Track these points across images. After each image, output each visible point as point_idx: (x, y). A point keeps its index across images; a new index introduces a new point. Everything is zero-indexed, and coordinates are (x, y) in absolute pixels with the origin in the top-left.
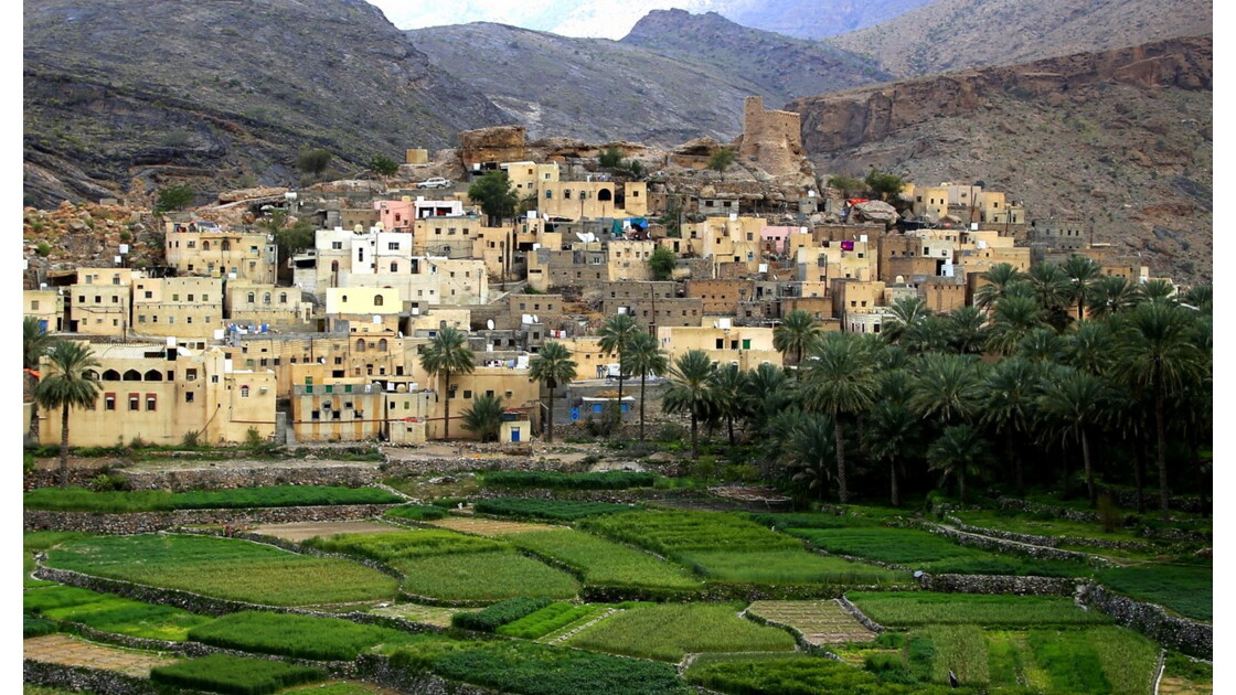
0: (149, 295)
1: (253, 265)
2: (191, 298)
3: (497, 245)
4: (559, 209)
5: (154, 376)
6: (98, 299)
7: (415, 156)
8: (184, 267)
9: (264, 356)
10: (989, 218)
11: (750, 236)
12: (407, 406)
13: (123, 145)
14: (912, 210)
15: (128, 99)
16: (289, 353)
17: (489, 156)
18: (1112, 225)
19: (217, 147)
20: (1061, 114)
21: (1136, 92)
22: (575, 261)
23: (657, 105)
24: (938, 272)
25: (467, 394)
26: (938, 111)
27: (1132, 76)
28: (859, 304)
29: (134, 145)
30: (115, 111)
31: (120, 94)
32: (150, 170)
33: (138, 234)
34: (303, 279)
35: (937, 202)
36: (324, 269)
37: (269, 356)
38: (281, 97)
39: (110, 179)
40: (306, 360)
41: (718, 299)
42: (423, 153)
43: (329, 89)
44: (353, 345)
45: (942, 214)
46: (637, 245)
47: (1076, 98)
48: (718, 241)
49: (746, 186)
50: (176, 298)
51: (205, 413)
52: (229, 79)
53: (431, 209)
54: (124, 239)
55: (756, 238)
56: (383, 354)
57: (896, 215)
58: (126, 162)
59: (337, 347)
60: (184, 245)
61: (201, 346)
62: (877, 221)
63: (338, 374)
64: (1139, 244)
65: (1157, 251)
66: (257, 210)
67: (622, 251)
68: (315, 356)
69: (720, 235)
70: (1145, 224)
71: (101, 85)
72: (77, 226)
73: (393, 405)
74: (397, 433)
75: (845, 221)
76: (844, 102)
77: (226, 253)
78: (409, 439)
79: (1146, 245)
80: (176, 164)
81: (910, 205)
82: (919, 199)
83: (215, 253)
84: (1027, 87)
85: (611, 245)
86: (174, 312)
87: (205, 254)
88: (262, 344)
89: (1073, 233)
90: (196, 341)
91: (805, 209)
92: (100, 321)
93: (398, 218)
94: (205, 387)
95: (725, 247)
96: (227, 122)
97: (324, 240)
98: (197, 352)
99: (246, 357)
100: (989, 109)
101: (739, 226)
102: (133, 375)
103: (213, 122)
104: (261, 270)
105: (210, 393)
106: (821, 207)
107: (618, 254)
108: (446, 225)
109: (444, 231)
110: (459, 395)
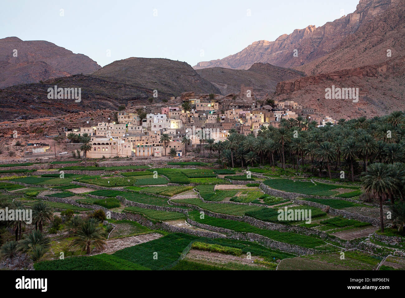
0: (111, 128)
1: (134, 121)
2: (120, 128)
3: (184, 116)
4: (200, 108)
5: (107, 144)
6: (101, 129)
7: (172, 99)
8: (121, 122)
9: (132, 140)
10: (294, 108)
11: (237, 113)
12: (158, 149)
13: (127, 96)
14: (276, 107)
15: (129, 87)
16: (137, 139)
17: (187, 98)
18: (348, 108)
19: (147, 96)
20: (339, 83)
21: (357, 78)
22: (200, 119)
23: (253, 84)
24: (276, 120)
25: (170, 147)
26: (310, 84)
27: (356, 74)
28: (256, 127)
29: (129, 97)
30: (126, 89)
31: (128, 86)
32: (132, 101)
33: (112, 116)
34: (144, 124)
35: (282, 105)
36: (148, 122)
37: (133, 140)
38: (166, 85)
39: (123, 104)
40: (140, 140)
41: (228, 127)
42: (173, 98)
43: (176, 83)
44: (150, 137)
45: (283, 108)
46: (213, 116)
47: (343, 80)
48: (230, 115)
49: (240, 103)
50: (117, 128)
51: (117, 151)
52: (154, 82)
53: (172, 109)
54: (109, 117)
55: (238, 114)
56: (156, 139)
57: (272, 108)
58: (127, 100)
59: (146, 138)
60: (121, 118)
61: (117, 138)
62: (266, 109)
63: (147, 143)
64: (354, 112)
65: (358, 113)
66: (137, 110)
67: (210, 117)
68: (142, 140)
69: (231, 113)
70: (356, 107)
71: (124, 84)
72: (99, 114)
73: (155, 149)
74: (156, 155)
75: (260, 110)
76: (290, 82)
77: (129, 119)
78: (158, 156)
79: (356, 112)
80: (138, 100)
81: (276, 106)
82: (278, 105)
83: (127, 119)
84: (331, 77)
85: (208, 116)
86: (116, 131)
87: (125, 119)
88: (131, 137)
89: (312, 111)
90: (116, 137)
91: (252, 107)
92: (102, 133)
93: (165, 111)
94: (117, 146)
95: (232, 115)
96: (149, 91)
97: (148, 116)
98: (116, 139)
99: (128, 140)
100: (322, 83)
101: (235, 111)
102: (103, 144)
103: (147, 91)
104: (136, 123)
105: (118, 147)
106: (256, 107)
107: (210, 118)
108: (175, 112)
109: (174, 114)
110: (168, 147)
